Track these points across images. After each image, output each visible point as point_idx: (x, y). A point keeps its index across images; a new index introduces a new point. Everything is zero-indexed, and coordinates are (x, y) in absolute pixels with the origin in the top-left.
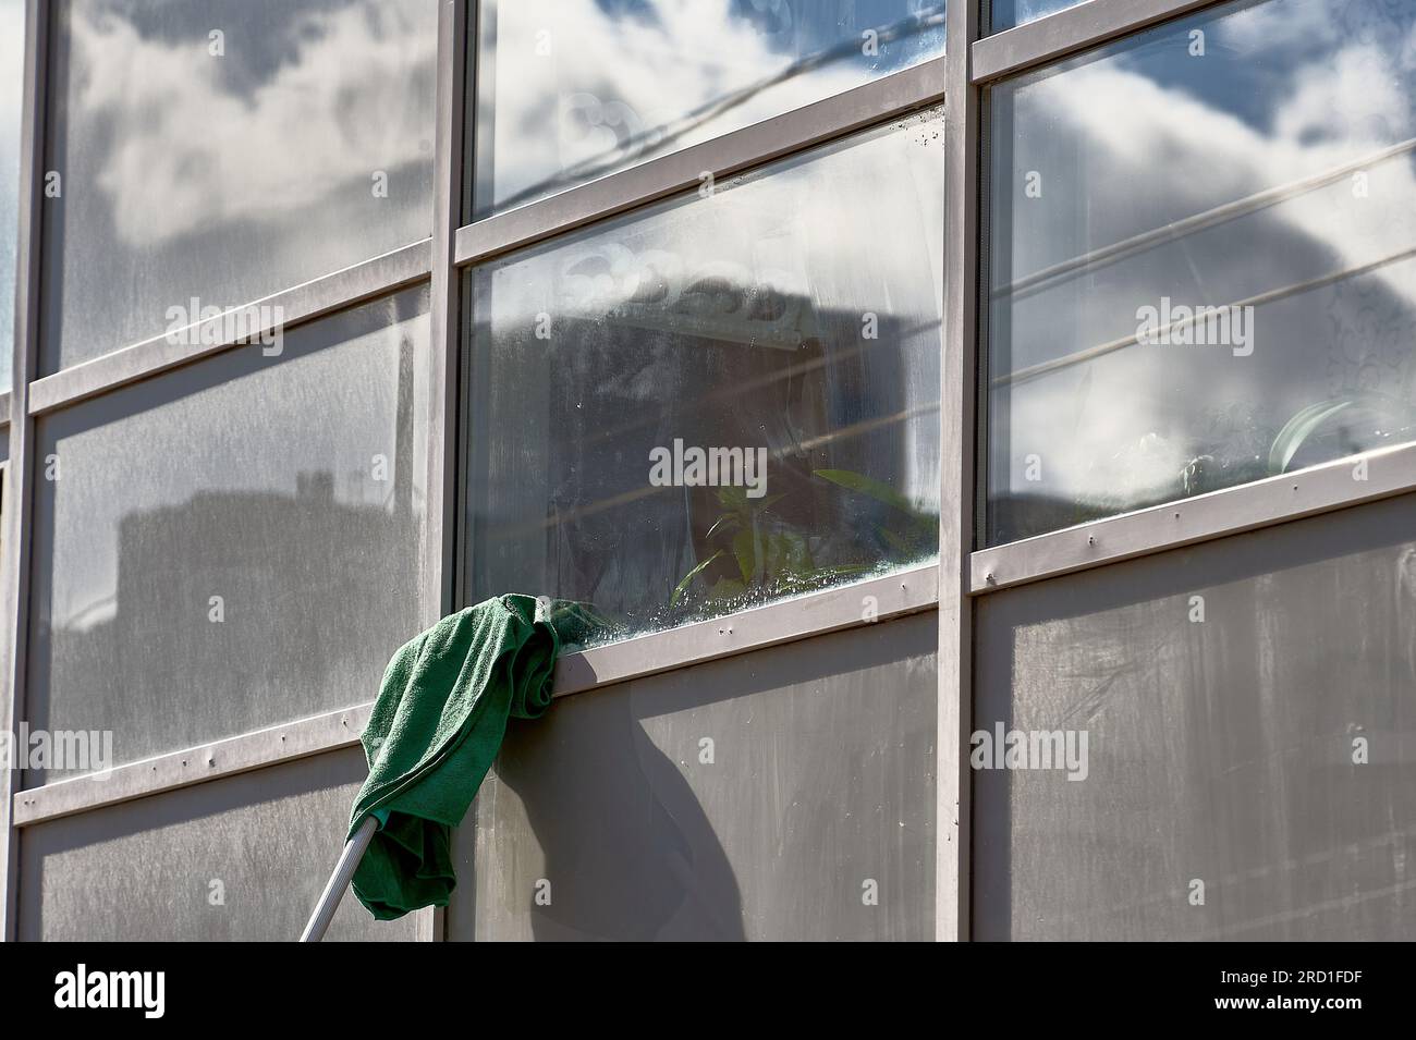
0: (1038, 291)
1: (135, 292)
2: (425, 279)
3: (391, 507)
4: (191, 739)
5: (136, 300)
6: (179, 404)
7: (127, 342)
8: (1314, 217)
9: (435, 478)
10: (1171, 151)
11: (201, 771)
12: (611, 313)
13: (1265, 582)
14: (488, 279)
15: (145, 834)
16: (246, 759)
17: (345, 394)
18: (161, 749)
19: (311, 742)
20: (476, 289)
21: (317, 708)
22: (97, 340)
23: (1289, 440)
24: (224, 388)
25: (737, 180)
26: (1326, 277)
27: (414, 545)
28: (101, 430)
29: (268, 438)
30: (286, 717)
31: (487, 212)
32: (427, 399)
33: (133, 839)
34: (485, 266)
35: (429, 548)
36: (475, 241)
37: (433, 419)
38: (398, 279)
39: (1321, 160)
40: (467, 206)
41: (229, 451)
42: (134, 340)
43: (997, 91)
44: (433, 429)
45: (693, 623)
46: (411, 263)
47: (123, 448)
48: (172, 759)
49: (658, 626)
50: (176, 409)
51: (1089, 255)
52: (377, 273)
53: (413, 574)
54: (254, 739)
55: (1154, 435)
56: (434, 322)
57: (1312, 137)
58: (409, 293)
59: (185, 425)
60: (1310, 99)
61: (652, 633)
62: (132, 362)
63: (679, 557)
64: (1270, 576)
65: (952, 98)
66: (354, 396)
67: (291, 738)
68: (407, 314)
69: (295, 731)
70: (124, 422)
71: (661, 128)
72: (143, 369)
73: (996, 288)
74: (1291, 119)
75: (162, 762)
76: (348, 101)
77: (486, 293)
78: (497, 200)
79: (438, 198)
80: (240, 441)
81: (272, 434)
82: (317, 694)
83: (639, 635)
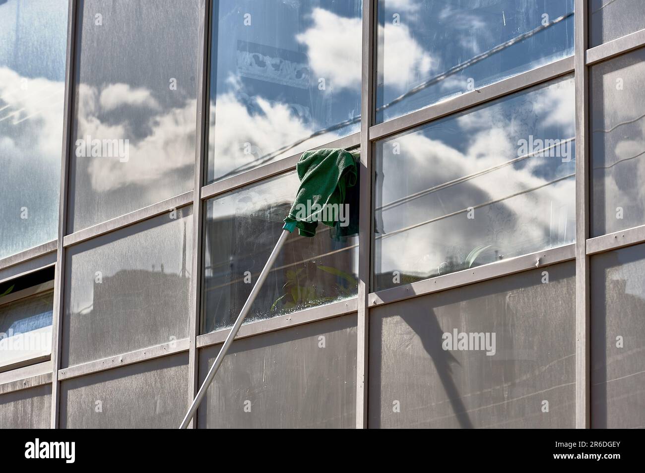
0: (391, 208)
1: (98, 207)
2: (192, 203)
4: (115, 353)
5: (98, 210)
6: (111, 243)
7: (95, 223)
8: (481, 183)
9: (194, 268)
10: (435, 160)
11: (118, 363)
12: (252, 215)
13: (463, 304)
14: (212, 203)
15: (100, 383)
16: (133, 360)
17: (165, 241)
18: (105, 356)
19: (154, 354)
20: (208, 207)
21: (156, 343)
22: (85, 223)
23: (471, 258)
24: (126, 239)
25: (293, 172)
26: (486, 203)
27: (188, 290)
28: (86, 252)
29: (140, 255)
30: (145, 346)
31: (212, 182)
32: (192, 243)
33: (97, 385)
34: (211, 199)
35: (192, 291)
36: (207, 192)
37: (193, 249)
38: (182, 203)
39: (482, 164)
40: (205, 180)
41: (127, 258)
42: (97, 223)
43: (378, 143)
44: (194, 253)
45: (278, 316)
46: (187, 198)
47: (93, 258)
48: (109, 360)
49: (266, 318)
50: (111, 245)
51: (407, 197)
52: (176, 201)
53: (187, 299)
54: (135, 353)
55: (428, 256)
56: (194, 218)
57: (481, 156)
58: (185, 209)
59: (113, 251)
60: (481, 143)
61: (265, 320)
62: (96, 230)
63: (274, 294)
64: (465, 302)
65: (363, 147)
66: (168, 242)
67: (147, 354)
68: (186, 215)
69: (148, 351)
70: (94, 250)
71: (269, 155)
72: (100, 232)
73: (377, 208)
74: (474, 150)
75: (106, 360)
76: (167, 144)
77: (211, 208)
78: (215, 178)
79: (196, 177)
80: (131, 256)
81: (142, 253)
82: (156, 339)
83: (261, 321)
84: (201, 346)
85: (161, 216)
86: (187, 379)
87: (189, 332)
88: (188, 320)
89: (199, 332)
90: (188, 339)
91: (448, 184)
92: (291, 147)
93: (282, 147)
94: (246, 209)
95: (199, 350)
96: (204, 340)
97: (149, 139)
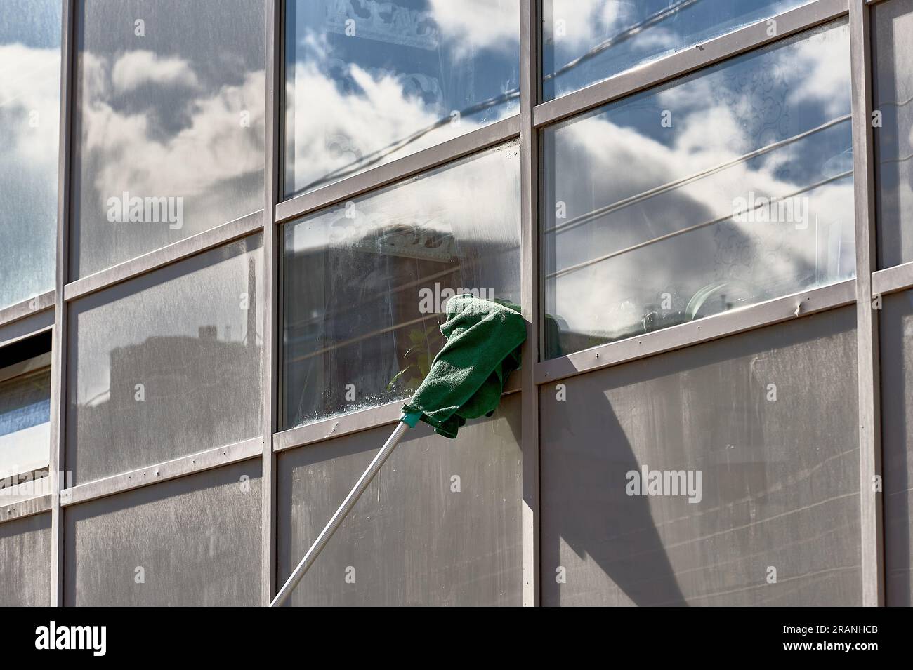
0: (567, 230)
1: (116, 238)
2: (261, 230)
3: (246, 343)
4: (148, 463)
5: (117, 244)
6: (138, 294)
7: (112, 264)
8: (698, 192)
9: (267, 330)
10: (626, 158)
11: (153, 478)
12: (354, 245)
13: (684, 375)
14: (293, 229)
15: (126, 510)
16: (175, 472)
17: (221, 289)
18: (133, 468)
19: (207, 463)
20: (286, 234)
21: (211, 446)
22: (97, 263)
23: (695, 304)
24: (161, 286)
25: (417, 177)
26: (713, 221)
27: (258, 364)
28: (100, 308)
29: (183, 311)
30: (194, 451)
31: (291, 195)
32: (262, 290)
33: (120, 512)
34: (291, 223)
35: (265, 365)
36: (285, 211)
37: (266, 300)
38: (247, 230)
39: (699, 163)
40: (281, 193)
41: (164, 317)
42: (116, 263)
43: (546, 131)
44: (266, 305)
45: (398, 401)
46: (254, 222)
47: (111, 316)
48: (138, 473)
49: (380, 403)
50: (137, 297)
51: (594, 212)
52: (236, 227)
53: (257, 378)
54: (179, 462)
55: (628, 302)
56: (266, 251)
57: (695, 150)
58: (252, 238)
59: (142, 305)
60: (695, 131)
61: (378, 406)
62: (115, 274)
63: (391, 367)
64: (687, 372)
65: (524, 136)
66: (226, 289)
67: (197, 462)
68: (252, 247)
69: (199, 458)
70: (112, 304)
71: (378, 152)
72: (120, 278)
73: (547, 229)
74: (684, 141)
75: (134, 474)
76: (216, 140)
77: (292, 236)
78: (296, 190)
79: (267, 189)
80: (169, 312)
81: (186, 309)
82: (211, 439)
83: (371, 408)
84: (281, 448)
85: (215, 250)
86: (260, 499)
87: (261, 427)
88: (260, 410)
89: (277, 428)
90: (260, 438)
91: (648, 194)
92: (408, 140)
93: (392, 142)
94: (344, 236)
95: (277, 455)
96: (285, 440)
97: (186, 133)
